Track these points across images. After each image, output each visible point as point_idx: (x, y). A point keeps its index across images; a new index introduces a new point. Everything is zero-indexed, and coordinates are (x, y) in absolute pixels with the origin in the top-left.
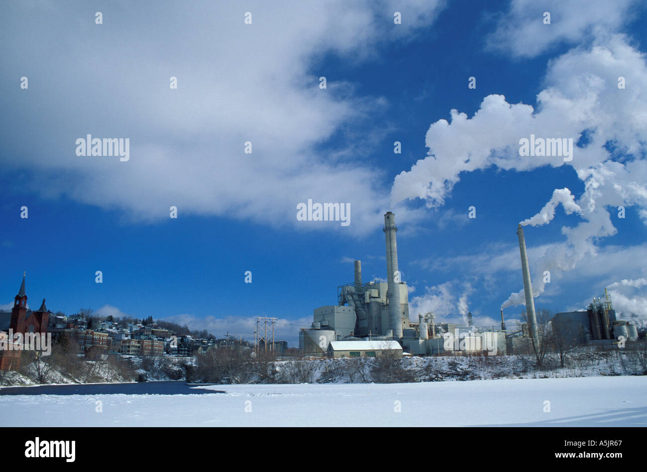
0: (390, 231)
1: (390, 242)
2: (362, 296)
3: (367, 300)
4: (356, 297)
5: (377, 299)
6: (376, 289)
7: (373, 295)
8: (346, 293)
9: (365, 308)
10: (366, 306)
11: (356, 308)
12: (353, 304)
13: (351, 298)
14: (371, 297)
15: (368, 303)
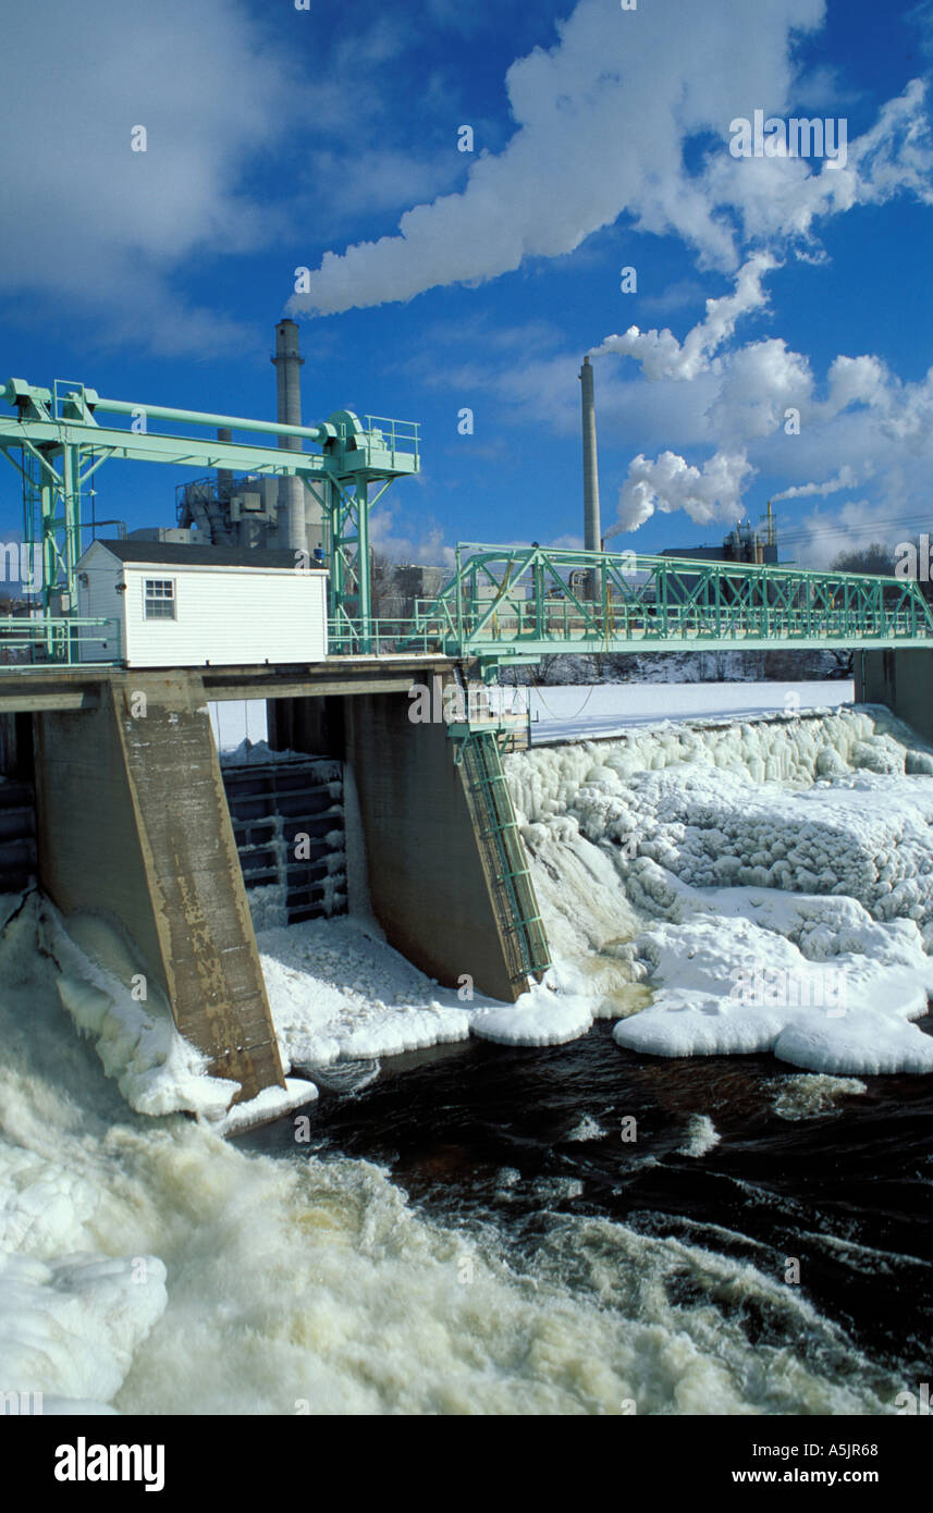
0: (285, 363)
1: (286, 388)
2: (225, 507)
3: (236, 516)
4: (213, 510)
5: (257, 514)
6: (256, 492)
7: (249, 506)
8: (192, 500)
9: (233, 534)
10: (234, 528)
11: (212, 532)
12: (206, 524)
13: (201, 511)
14: (243, 510)
15: (238, 524)
